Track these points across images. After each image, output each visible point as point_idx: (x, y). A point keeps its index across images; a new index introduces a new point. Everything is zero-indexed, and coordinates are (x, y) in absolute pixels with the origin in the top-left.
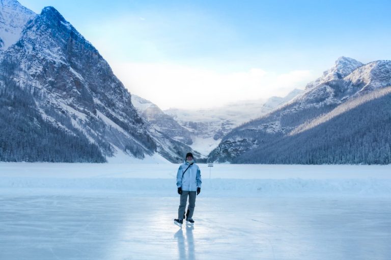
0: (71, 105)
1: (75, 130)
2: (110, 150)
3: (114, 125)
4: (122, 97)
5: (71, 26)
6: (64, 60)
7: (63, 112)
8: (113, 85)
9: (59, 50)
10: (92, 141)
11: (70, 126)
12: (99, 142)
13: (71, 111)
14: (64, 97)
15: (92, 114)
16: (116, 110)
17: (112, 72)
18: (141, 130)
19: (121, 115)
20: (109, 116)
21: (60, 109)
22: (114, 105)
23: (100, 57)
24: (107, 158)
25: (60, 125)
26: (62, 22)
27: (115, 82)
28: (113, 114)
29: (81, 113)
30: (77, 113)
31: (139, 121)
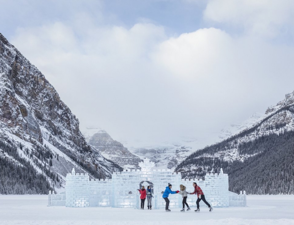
0: (17, 134)
1: (22, 161)
2: (58, 180)
3: (61, 154)
4: (69, 124)
5: (16, 50)
6: (9, 87)
7: (9, 142)
8: (60, 112)
9: (3, 76)
10: (39, 171)
11: (16, 156)
12: (47, 172)
13: (17, 139)
14: (9, 126)
15: (38, 143)
16: (63, 138)
17: (59, 98)
18: (90, 159)
19: (69, 144)
20: (56, 145)
21: (6, 139)
22: (61, 133)
23: (46, 82)
24: (56, 189)
25: (7, 155)
26: (6, 46)
27: (62, 108)
28: (60, 142)
29: (27, 143)
30: (23, 142)
31: (86, 149)
